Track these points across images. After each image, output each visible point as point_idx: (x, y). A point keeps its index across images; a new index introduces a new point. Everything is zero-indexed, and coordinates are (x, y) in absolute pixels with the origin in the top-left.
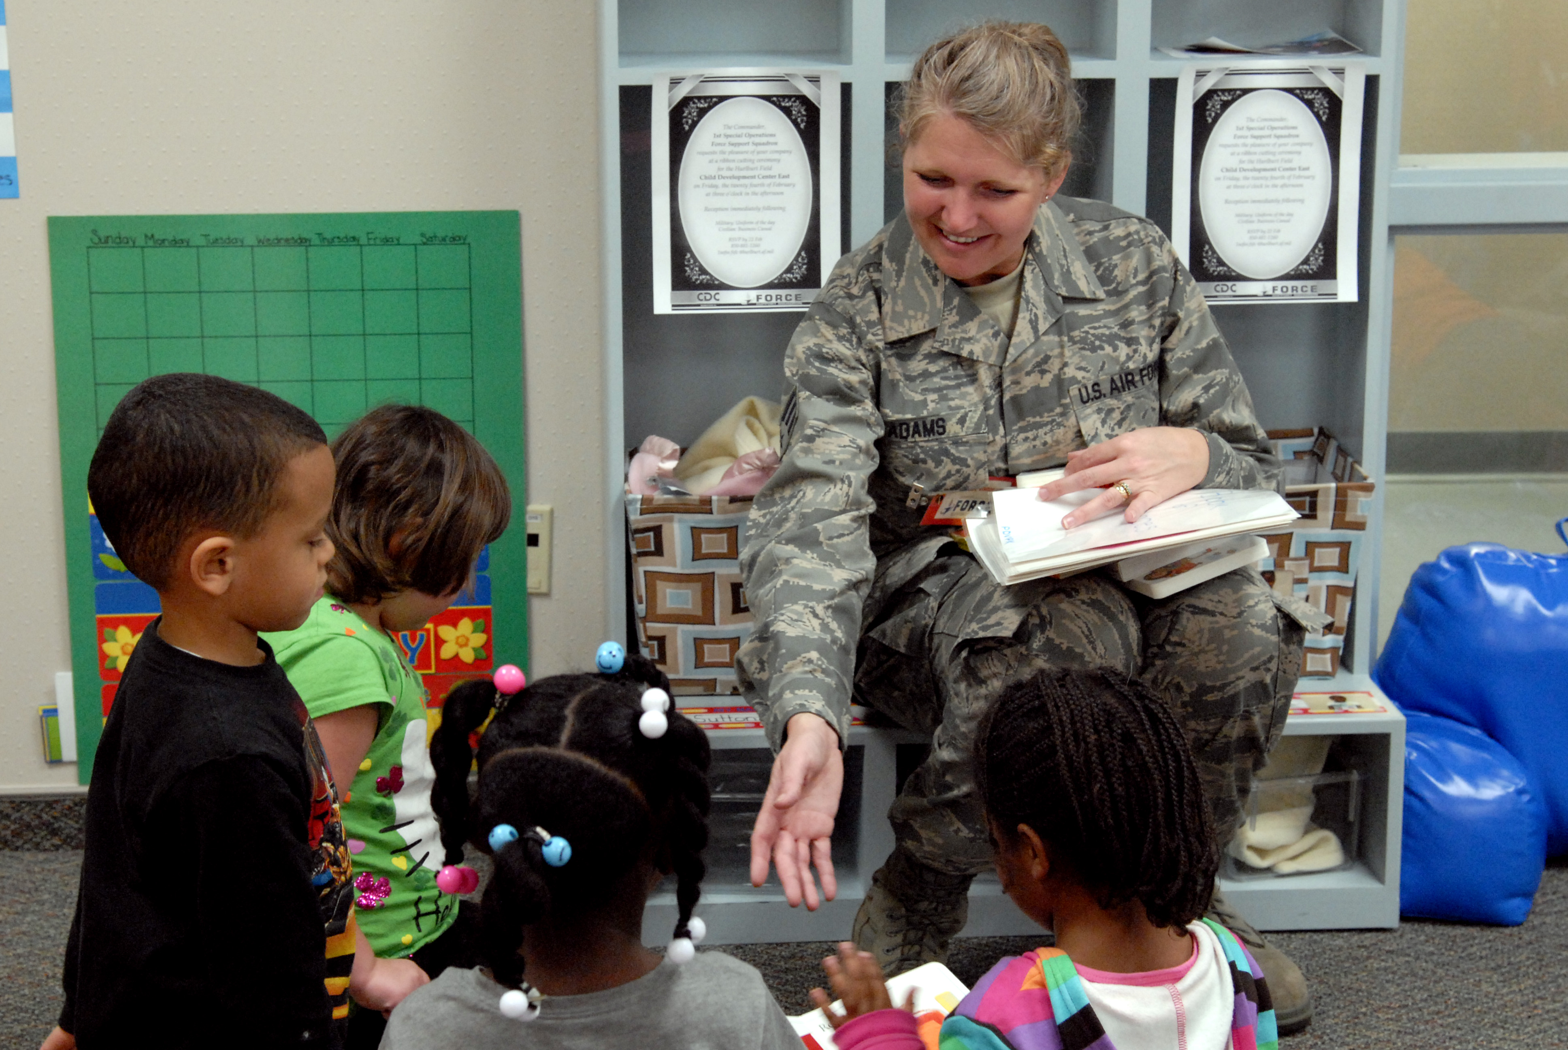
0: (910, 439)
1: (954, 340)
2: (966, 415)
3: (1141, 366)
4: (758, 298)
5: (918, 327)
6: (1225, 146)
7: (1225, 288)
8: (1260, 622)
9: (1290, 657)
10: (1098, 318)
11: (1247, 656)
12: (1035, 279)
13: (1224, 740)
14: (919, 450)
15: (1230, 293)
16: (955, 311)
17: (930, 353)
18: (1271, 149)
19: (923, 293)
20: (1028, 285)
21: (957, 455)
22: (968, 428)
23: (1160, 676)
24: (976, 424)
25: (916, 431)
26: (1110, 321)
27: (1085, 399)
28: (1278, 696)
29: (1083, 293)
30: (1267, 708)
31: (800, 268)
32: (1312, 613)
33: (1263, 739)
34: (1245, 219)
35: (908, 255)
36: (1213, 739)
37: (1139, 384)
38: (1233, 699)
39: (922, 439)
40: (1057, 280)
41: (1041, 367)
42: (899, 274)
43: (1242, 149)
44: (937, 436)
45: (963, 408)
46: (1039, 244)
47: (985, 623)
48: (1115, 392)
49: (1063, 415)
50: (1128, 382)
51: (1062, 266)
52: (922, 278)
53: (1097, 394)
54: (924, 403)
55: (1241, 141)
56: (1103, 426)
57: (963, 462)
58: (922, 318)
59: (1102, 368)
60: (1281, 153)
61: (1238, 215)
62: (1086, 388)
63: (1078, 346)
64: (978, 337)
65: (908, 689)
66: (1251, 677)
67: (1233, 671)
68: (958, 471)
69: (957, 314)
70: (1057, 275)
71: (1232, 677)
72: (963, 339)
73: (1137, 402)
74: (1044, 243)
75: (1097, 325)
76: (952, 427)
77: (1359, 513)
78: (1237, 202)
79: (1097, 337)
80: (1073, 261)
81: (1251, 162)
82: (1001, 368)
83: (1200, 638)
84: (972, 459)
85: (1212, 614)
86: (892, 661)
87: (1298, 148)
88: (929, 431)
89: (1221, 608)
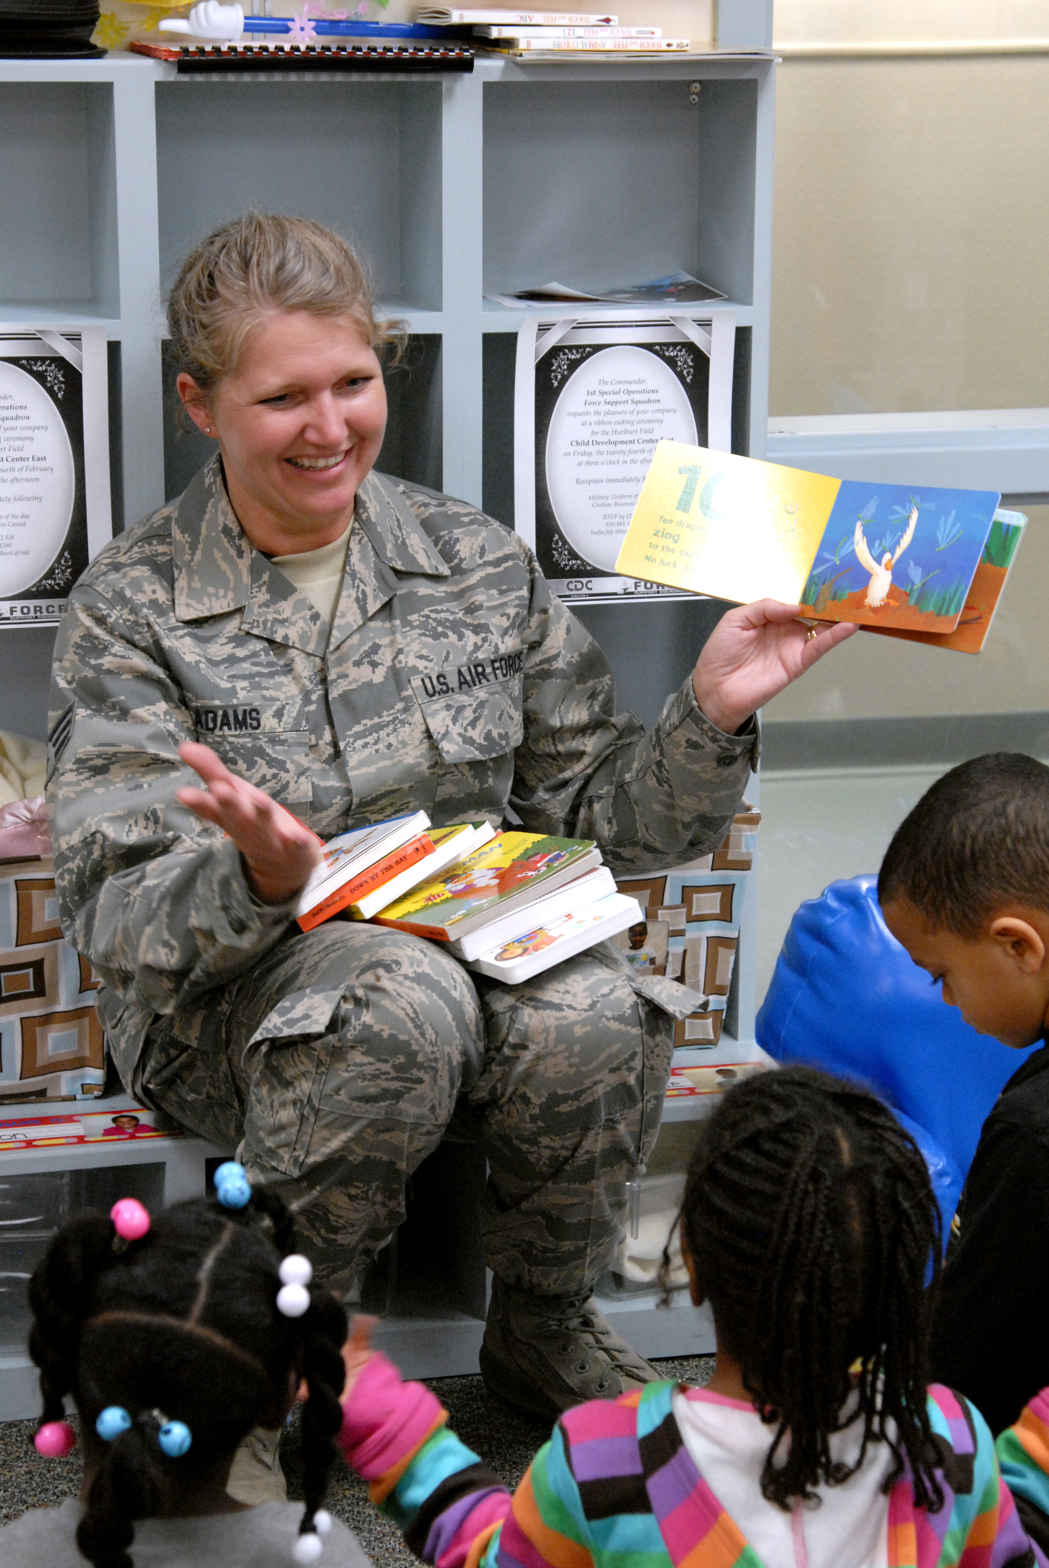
0: (217, 732)
1: (265, 622)
2: (283, 708)
3: (492, 657)
4: (12, 610)
5: (220, 606)
6: (575, 415)
7: (579, 586)
8: (616, 1014)
9: (657, 1051)
10: (441, 601)
11: (603, 1057)
12: (363, 550)
13: (586, 1156)
14: (228, 747)
15: (585, 591)
16: (264, 589)
17: (237, 635)
18: (628, 417)
19: (224, 566)
20: (355, 559)
21: (274, 756)
22: (286, 723)
23: (499, 1085)
24: (295, 719)
25: (225, 722)
26: (453, 605)
27: (431, 691)
28: (646, 1098)
29: (422, 567)
30: (634, 1115)
31: (63, 572)
32: (680, 994)
33: (632, 1149)
34: (600, 502)
35: (204, 525)
36: (573, 1155)
37: (492, 677)
38: (591, 1109)
39: (233, 732)
40: (390, 551)
41: (370, 657)
42: (193, 547)
43: (594, 418)
44: (250, 731)
45: (278, 700)
46: (366, 510)
47: (290, 1016)
48: (464, 686)
49: (406, 710)
50: (478, 674)
51: (396, 538)
52: (222, 549)
53: (444, 688)
54: (233, 691)
55: (592, 408)
56: (454, 724)
57: (281, 765)
58: (225, 596)
59: (447, 658)
60: (639, 422)
61: (590, 498)
62: (430, 678)
63: (418, 631)
64: (293, 619)
65: (204, 1090)
66: (612, 1080)
67: (588, 1075)
68: (275, 776)
69: (268, 591)
70: (389, 546)
71: (588, 1083)
72: (275, 621)
73: (491, 698)
74: (373, 509)
75: (439, 608)
76: (268, 721)
77: (744, 850)
78: (590, 482)
79: (440, 623)
80: (408, 534)
81: (605, 433)
82: (323, 659)
83: (546, 1039)
84: (292, 762)
85: (558, 1007)
86: (183, 1057)
87: (659, 416)
88: (241, 724)
89: (568, 1000)
